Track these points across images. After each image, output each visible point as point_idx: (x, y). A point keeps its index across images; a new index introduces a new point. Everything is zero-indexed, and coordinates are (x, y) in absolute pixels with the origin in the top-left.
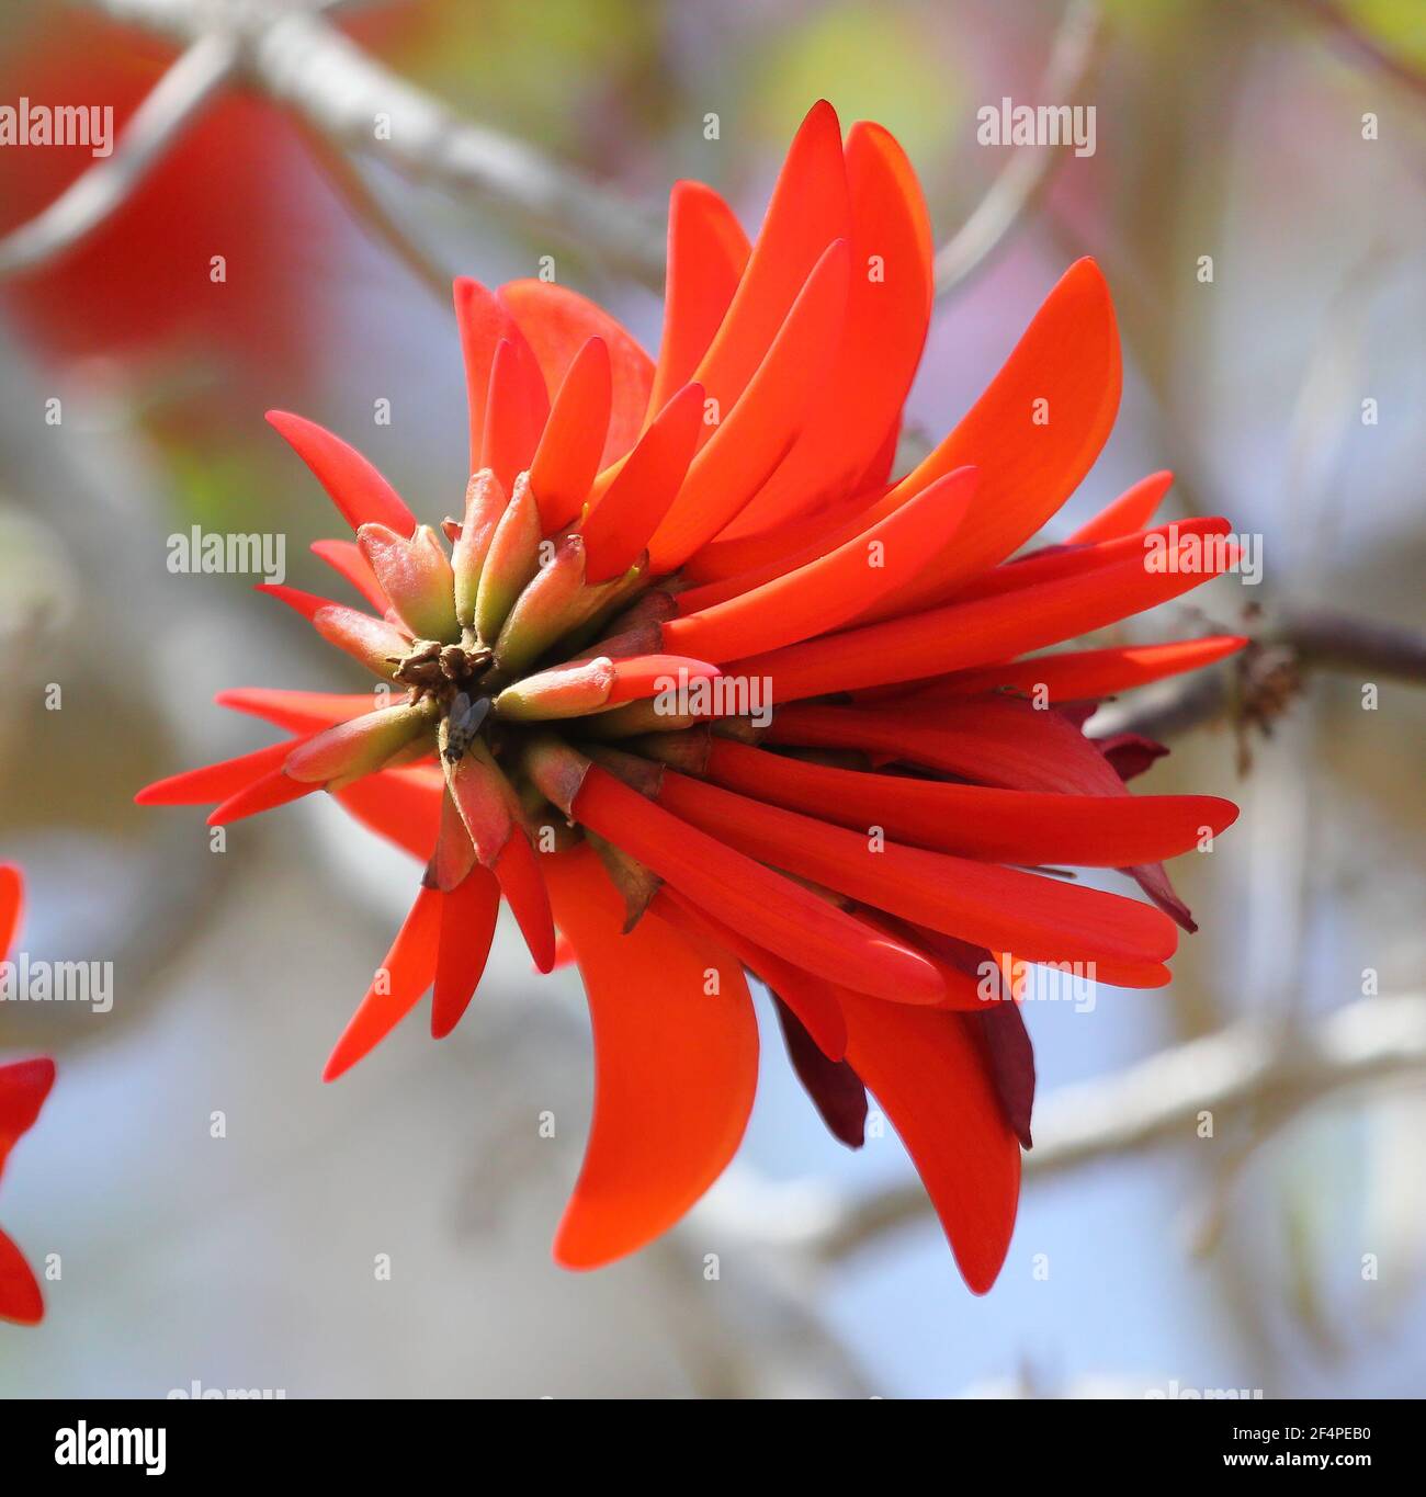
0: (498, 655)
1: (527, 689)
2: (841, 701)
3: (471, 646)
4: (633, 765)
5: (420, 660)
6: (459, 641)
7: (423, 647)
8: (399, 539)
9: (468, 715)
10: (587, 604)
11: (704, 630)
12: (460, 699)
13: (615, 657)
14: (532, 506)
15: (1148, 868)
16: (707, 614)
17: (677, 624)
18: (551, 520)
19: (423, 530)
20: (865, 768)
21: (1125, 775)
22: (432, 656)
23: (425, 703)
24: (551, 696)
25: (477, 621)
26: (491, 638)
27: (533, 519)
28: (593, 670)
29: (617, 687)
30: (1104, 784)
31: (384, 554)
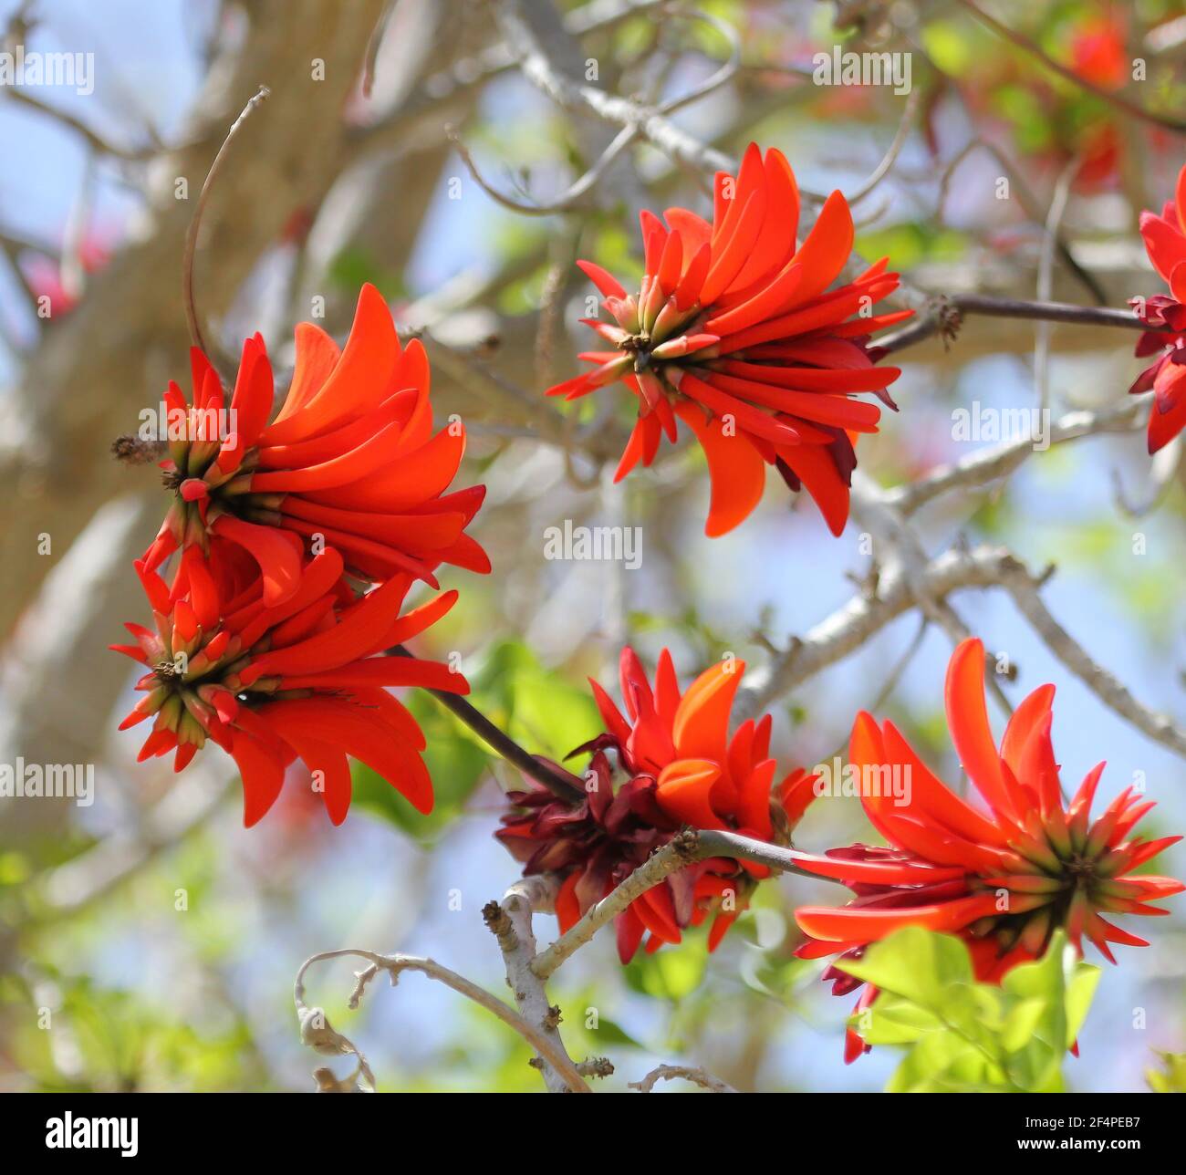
0: (652, 339)
1: (661, 349)
2: (774, 343)
3: (644, 336)
4: (698, 370)
5: (626, 342)
6: (640, 333)
7: (628, 336)
8: (620, 301)
9: (643, 358)
10: (680, 318)
11: (718, 324)
12: (641, 353)
13: (689, 336)
14: (659, 288)
15: (881, 391)
16: (720, 319)
17: (710, 323)
18: (666, 292)
19: (629, 297)
20: (782, 366)
21: (874, 361)
22: (630, 340)
23: (630, 356)
24: (669, 351)
25: (645, 326)
26: (650, 331)
27: (660, 292)
28: (681, 341)
29: (689, 346)
30: (866, 365)
31: (615, 306)
